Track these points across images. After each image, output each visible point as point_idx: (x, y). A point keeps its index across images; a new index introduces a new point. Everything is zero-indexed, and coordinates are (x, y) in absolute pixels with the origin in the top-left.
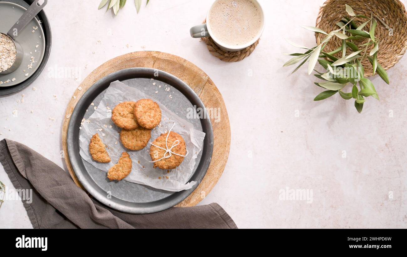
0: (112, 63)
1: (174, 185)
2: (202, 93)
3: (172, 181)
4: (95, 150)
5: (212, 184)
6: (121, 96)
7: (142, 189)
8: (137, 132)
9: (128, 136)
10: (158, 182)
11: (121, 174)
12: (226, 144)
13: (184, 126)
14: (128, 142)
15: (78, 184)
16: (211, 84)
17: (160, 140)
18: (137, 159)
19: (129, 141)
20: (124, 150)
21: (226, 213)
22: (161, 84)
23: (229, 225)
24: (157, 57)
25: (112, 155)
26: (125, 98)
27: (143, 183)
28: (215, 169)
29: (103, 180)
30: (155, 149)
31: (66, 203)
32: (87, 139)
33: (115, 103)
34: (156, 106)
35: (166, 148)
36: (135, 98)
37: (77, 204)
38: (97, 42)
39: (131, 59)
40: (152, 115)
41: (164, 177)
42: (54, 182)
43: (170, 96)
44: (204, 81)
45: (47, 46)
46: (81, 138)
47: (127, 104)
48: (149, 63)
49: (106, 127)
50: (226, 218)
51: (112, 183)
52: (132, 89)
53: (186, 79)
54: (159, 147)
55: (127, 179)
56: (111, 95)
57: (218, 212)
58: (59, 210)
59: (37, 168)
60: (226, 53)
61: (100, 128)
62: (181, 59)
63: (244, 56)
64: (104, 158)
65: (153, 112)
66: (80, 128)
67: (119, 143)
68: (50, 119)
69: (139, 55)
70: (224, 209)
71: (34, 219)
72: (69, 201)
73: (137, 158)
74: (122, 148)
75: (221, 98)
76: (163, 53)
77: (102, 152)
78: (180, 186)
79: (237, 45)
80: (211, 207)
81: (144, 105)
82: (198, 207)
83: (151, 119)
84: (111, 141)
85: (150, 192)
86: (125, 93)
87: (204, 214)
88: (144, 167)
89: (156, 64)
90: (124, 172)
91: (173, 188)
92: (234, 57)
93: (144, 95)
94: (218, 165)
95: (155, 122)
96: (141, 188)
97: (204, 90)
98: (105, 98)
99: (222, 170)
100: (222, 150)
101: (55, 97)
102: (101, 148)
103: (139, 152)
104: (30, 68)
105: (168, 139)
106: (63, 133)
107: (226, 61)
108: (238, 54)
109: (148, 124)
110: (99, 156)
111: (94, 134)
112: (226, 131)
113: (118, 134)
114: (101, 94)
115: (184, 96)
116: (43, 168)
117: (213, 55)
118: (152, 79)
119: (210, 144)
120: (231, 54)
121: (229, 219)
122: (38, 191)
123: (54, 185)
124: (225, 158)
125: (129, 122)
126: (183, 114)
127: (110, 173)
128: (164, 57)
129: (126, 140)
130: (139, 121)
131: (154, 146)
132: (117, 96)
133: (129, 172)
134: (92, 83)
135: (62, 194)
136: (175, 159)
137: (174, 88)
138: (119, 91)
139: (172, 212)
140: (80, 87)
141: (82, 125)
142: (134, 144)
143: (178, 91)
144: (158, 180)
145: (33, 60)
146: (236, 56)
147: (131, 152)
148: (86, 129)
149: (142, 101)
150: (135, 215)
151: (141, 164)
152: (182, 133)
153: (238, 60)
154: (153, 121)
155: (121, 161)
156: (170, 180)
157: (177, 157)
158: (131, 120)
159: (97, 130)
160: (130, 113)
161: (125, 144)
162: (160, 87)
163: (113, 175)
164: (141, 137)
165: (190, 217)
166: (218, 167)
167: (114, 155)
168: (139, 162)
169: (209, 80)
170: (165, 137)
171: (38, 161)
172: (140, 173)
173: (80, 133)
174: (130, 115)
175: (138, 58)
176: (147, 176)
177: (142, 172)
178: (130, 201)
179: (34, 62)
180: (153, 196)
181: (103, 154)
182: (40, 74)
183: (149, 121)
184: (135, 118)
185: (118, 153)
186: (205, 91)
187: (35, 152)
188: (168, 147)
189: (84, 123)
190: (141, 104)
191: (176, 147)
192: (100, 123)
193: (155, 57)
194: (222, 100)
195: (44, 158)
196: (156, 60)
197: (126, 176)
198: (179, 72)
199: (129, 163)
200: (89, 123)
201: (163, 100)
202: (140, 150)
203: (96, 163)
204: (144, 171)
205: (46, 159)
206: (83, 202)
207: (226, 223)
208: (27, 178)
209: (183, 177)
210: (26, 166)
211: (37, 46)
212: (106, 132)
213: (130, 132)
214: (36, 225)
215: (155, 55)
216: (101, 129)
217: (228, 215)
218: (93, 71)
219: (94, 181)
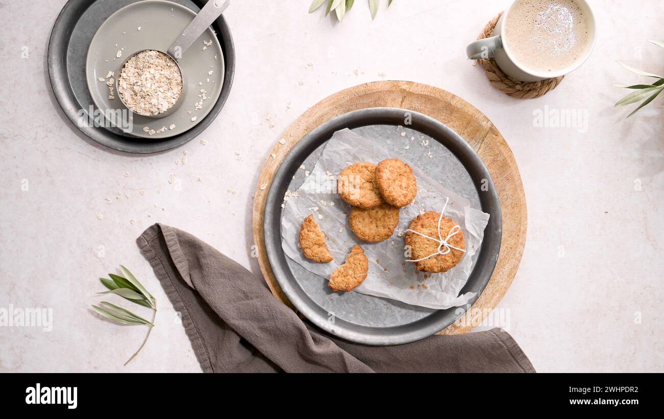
0: (335, 102)
1: (438, 298)
2: (481, 149)
3: (434, 292)
4: (309, 241)
5: (495, 297)
6: (349, 153)
7: (383, 305)
8: (377, 212)
9: (363, 219)
10: (410, 294)
11: (352, 281)
12: (519, 233)
13: (452, 204)
14: (363, 229)
15: (278, 296)
16: (496, 135)
17: (428, 225)
18: (374, 257)
19: (365, 227)
20: (353, 241)
21: (517, 344)
22: (415, 134)
23: (520, 363)
24: (408, 90)
25: (333, 250)
26: (355, 157)
27: (388, 296)
28: (501, 273)
29: (319, 291)
30: (420, 239)
31: (261, 328)
32: (294, 224)
33: (340, 165)
34: (408, 170)
35: (438, 238)
36: (372, 158)
37: (279, 329)
38: (307, 66)
39: (366, 93)
40: (404, 185)
41: (419, 286)
42: (240, 294)
43: (430, 153)
44: (484, 130)
45: (228, 73)
46: (285, 223)
47: (362, 167)
48: (394, 100)
49: (325, 204)
50: (515, 353)
51: (335, 296)
52: (369, 141)
53: (455, 126)
54: (427, 237)
55: (360, 289)
56: (335, 152)
57: (504, 343)
58: (248, 339)
59: (212, 272)
60: (517, 84)
61: (315, 207)
62: (448, 94)
63: (547, 88)
64: (323, 254)
65: (405, 179)
66: (283, 206)
67: (345, 230)
68: (229, 191)
69: (379, 87)
70: (513, 337)
71: (203, 353)
72: (267, 324)
73: (374, 255)
74: (351, 239)
75: (511, 156)
76: (418, 83)
77: (320, 245)
78: (448, 300)
79: (550, 70)
80: (494, 335)
81: (391, 168)
82: (474, 334)
83: (404, 192)
84: (334, 227)
85: (396, 310)
86: (356, 149)
87: (483, 347)
88: (385, 270)
89: (406, 102)
90: (356, 278)
91: (436, 303)
92: (530, 90)
93: (387, 153)
94: (506, 267)
95: (410, 196)
96: (381, 304)
97: (483, 144)
98: (325, 157)
99: (513, 274)
100: (513, 241)
101: (239, 155)
102: (318, 238)
103: (379, 245)
104: (198, 109)
105: (442, 224)
106: (254, 214)
107: (518, 98)
108: (537, 85)
109: (400, 199)
110: (315, 252)
111: (306, 216)
112: (520, 212)
113: (344, 216)
114: (316, 150)
115: (452, 154)
116: (222, 271)
117: (496, 88)
118: (400, 127)
119: (497, 232)
120: (527, 85)
121: (519, 354)
122: (213, 308)
123: (239, 299)
124: (517, 255)
125: (368, 195)
126: (451, 184)
127: (333, 280)
128: (418, 91)
129: (360, 226)
130: (386, 194)
131: (418, 235)
132: (342, 153)
133: (364, 277)
134: (301, 132)
135: (254, 313)
136: (453, 256)
137: (436, 141)
138: (347, 146)
139: (433, 343)
140: (283, 140)
141: (285, 201)
142: (372, 231)
143: (442, 145)
144: (409, 290)
145: (204, 94)
146: (535, 89)
147: (366, 245)
148: (292, 207)
149: (387, 162)
150: (372, 348)
151: (381, 265)
152: (448, 214)
153: (537, 96)
154: (407, 194)
155: (352, 260)
156: (430, 291)
157: (456, 253)
158: (369, 192)
159: (310, 209)
160: (368, 181)
161: (359, 231)
162: (413, 139)
163: (338, 282)
164: (385, 221)
165: (461, 350)
166: (507, 269)
167: (338, 251)
168: (378, 261)
169: (492, 127)
170: (436, 220)
171: (213, 259)
172: (380, 280)
173: (282, 214)
174: (368, 185)
175: (376, 92)
176: (392, 284)
177: (383, 278)
178: (363, 325)
179: (205, 98)
180: (402, 316)
181: (321, 249)
182: (215, 118)
183: (400, 194)
184: (378, 190)
185: (345, 247)
186: (486, 146)
187: (207, 245)
188: (442, 236)
189: (290, 197)
190: (388, 167)
191: (455, 237)
192: (315, 198)
193: (405, 90)
194: (513, 161)
195: (221, 255)
196: (406, 95)
197: (360, 283)
198: (444, 114)
199: (364, 263)
200: (296, 198)
201: (418, 160)
202: (380, 242)
203: (308, 263)
204: (386, 276)
205: (224, 256)
206: (290, 327)
207: (515, 360)
208: (195, 287)
209: (453, 286)
210: (190, 268)
211: (210, 73)
212: (324, 212)
213: (366, 213)
214: (207, 363)
215: (404, 87)
216: (317, 208)
217: (519, 347)
218: (305, 112)
219: (305, 292)
